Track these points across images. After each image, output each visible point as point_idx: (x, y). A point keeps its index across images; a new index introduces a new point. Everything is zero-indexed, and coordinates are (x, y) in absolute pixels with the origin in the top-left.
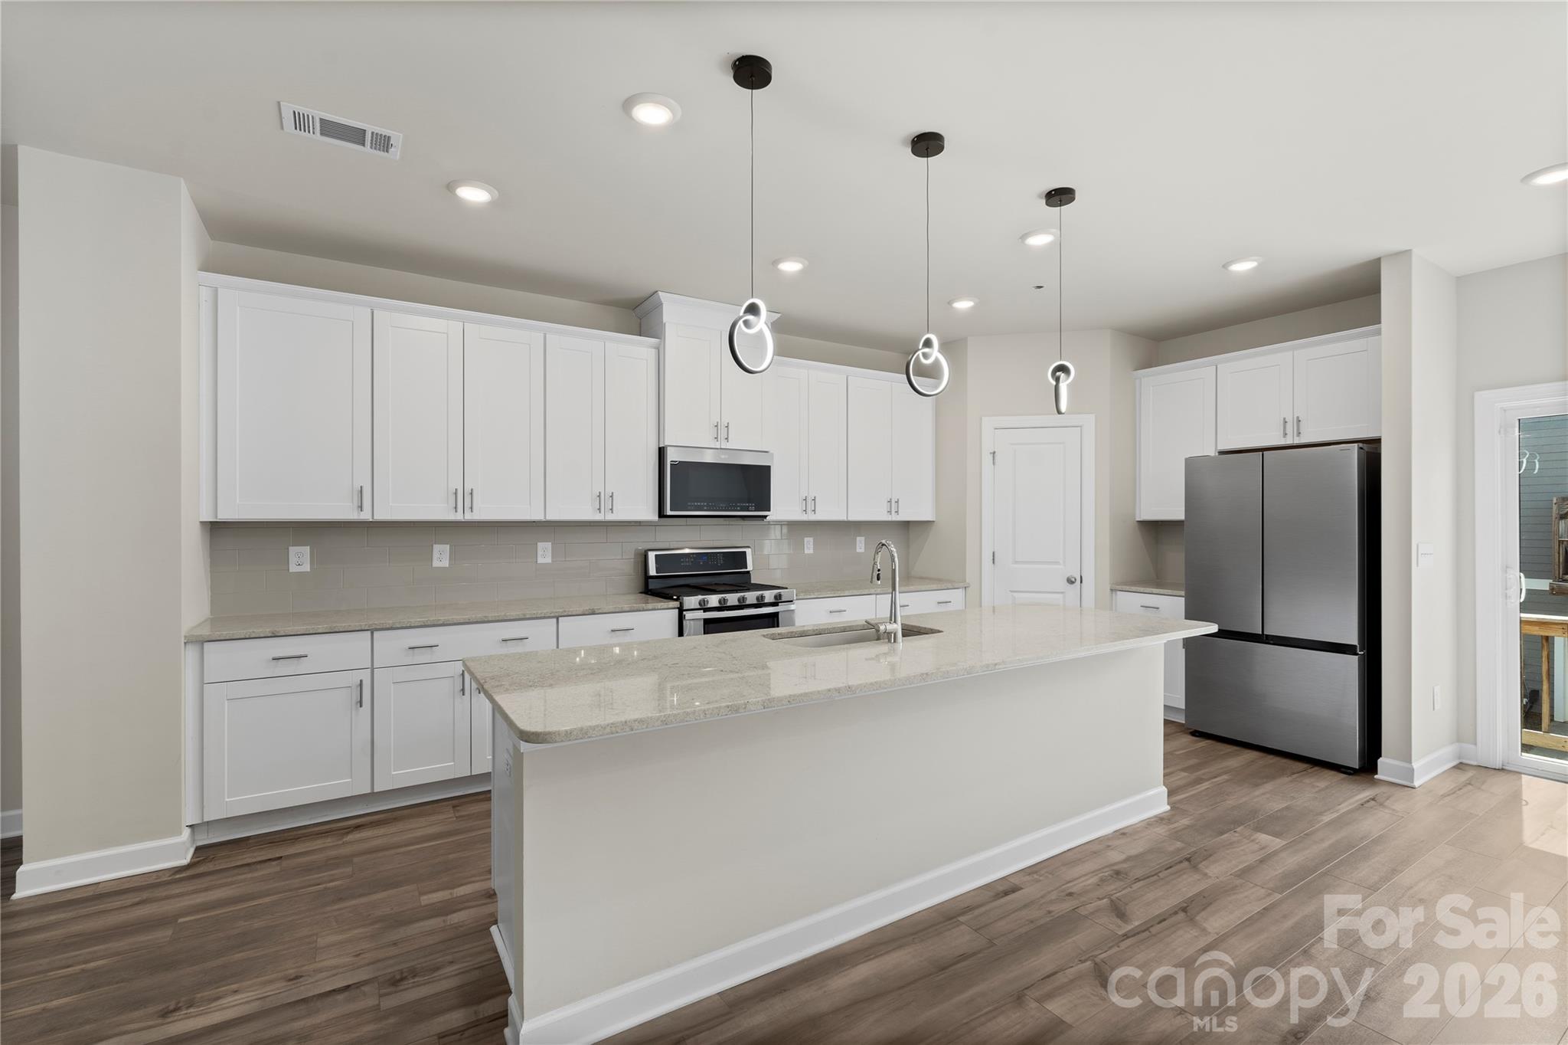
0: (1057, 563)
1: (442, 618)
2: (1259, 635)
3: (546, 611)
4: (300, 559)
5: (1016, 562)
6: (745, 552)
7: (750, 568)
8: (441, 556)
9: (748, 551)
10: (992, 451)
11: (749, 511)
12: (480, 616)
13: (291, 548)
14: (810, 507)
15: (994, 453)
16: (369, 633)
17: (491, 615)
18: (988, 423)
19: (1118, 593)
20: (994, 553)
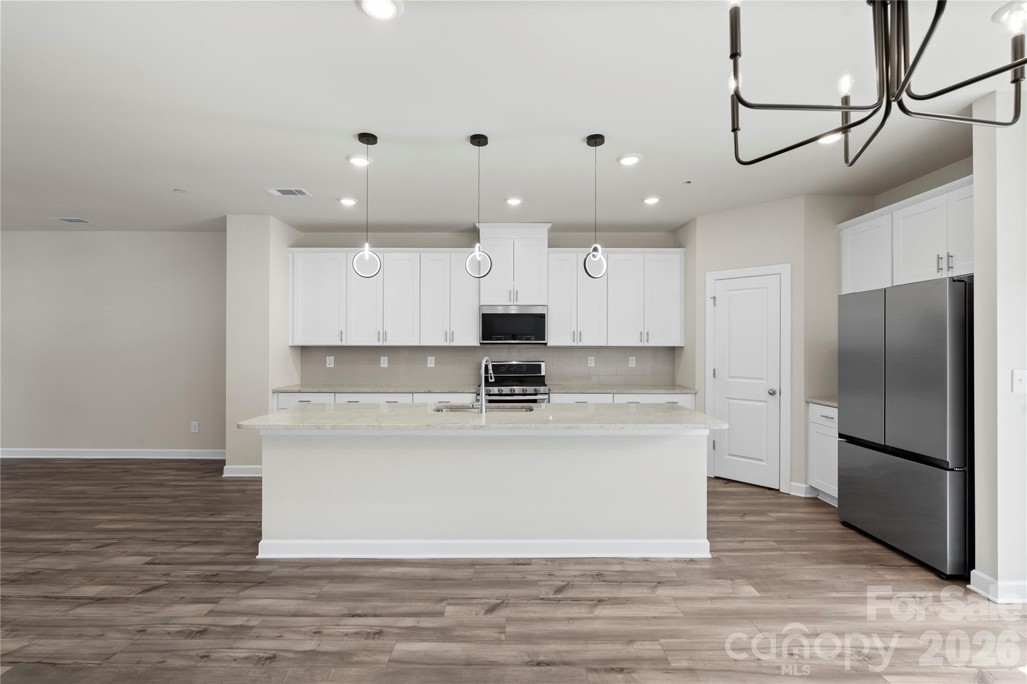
0: (761, 379)
1: (361, 390)
2: (882, 445)
3: (407, 390)
4: (330, 362)
5: (731, 377)
6: (540, 365)
7: (543, 373)
8: (384, 362)
9: (543, 365)
10: (713, 296)
11: (531, 340)
12: (377, 390)
13: (327, 357)
14: (577, 337)
15: (714, 297)
16: (334, 394)
17: (382, 390)
18: (710, 277)
19: (811, 404)
20: (714, 370)
